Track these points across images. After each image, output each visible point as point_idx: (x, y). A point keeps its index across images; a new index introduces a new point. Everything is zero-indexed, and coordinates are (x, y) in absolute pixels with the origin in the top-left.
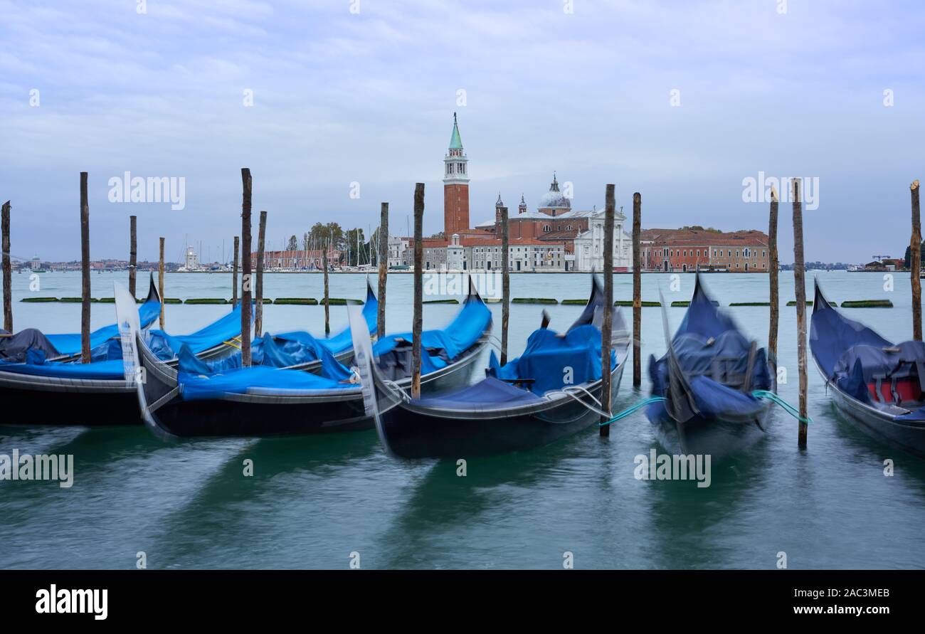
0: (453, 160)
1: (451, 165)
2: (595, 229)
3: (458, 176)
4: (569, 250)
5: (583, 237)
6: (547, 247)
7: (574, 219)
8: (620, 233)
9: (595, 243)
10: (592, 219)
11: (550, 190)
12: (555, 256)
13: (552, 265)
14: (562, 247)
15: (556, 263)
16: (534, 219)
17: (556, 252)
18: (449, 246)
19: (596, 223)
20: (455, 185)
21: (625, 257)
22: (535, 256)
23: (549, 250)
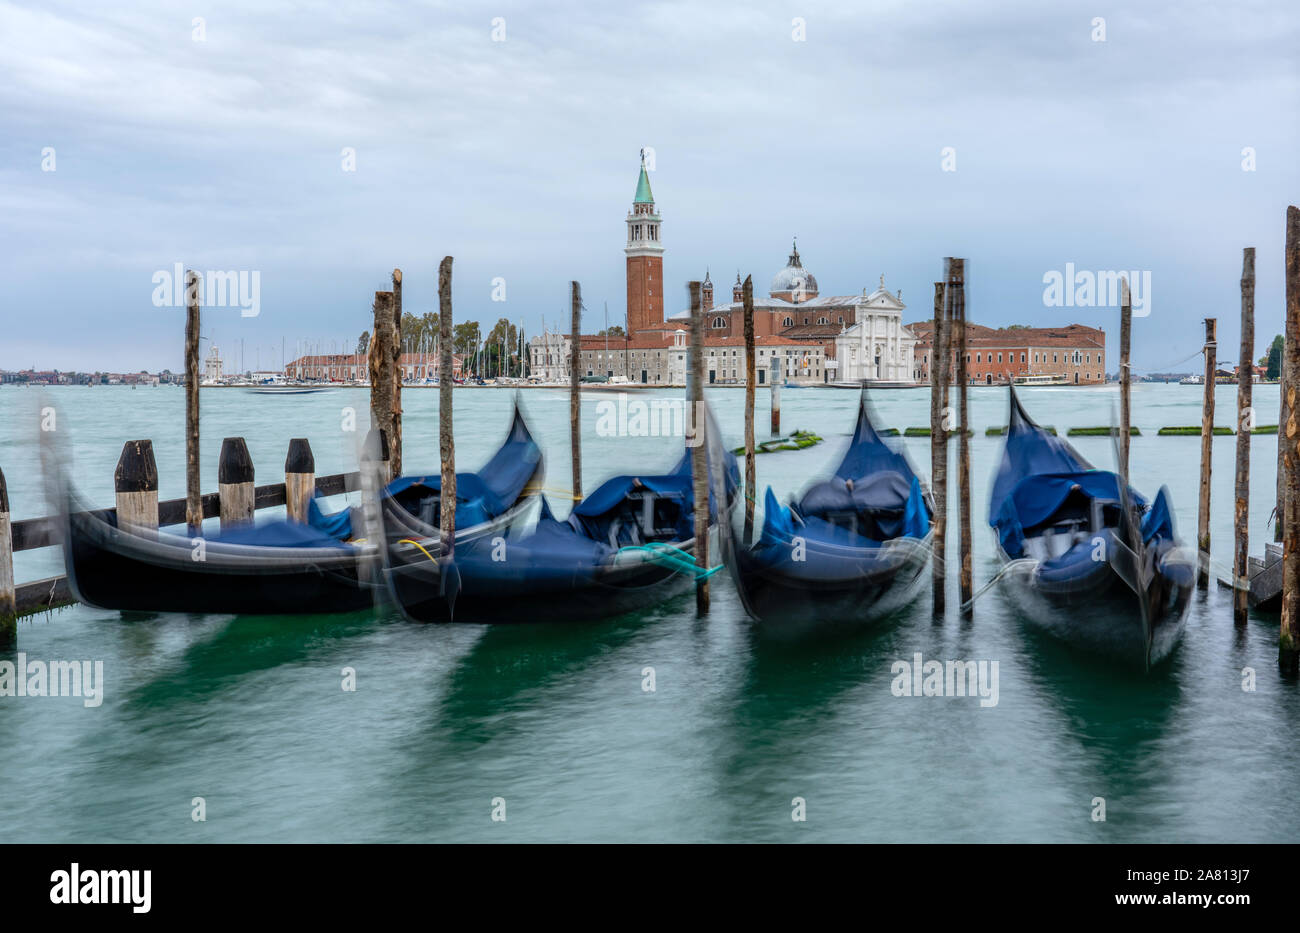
0: (640, 220)
1: (637, 227)
2: (865, 323)
3: (649, 244)
4: (830, 354)
5: (848, 335)
6: (801, 349)
7: (831, 308)
8: (896, 328)
9: (865, 343)
10: (861, 307)
11: (789, 265)
12: (813, 362)
13: (809, 375)
14: (822, 349)
15: (813, 373)
16: (771, 308)
17: (813, 356)
18: (671, 348)
19: (867, 313)
20: (644, 257)
21: (903, 363)
22: (787, 363)
23: (805, 353)
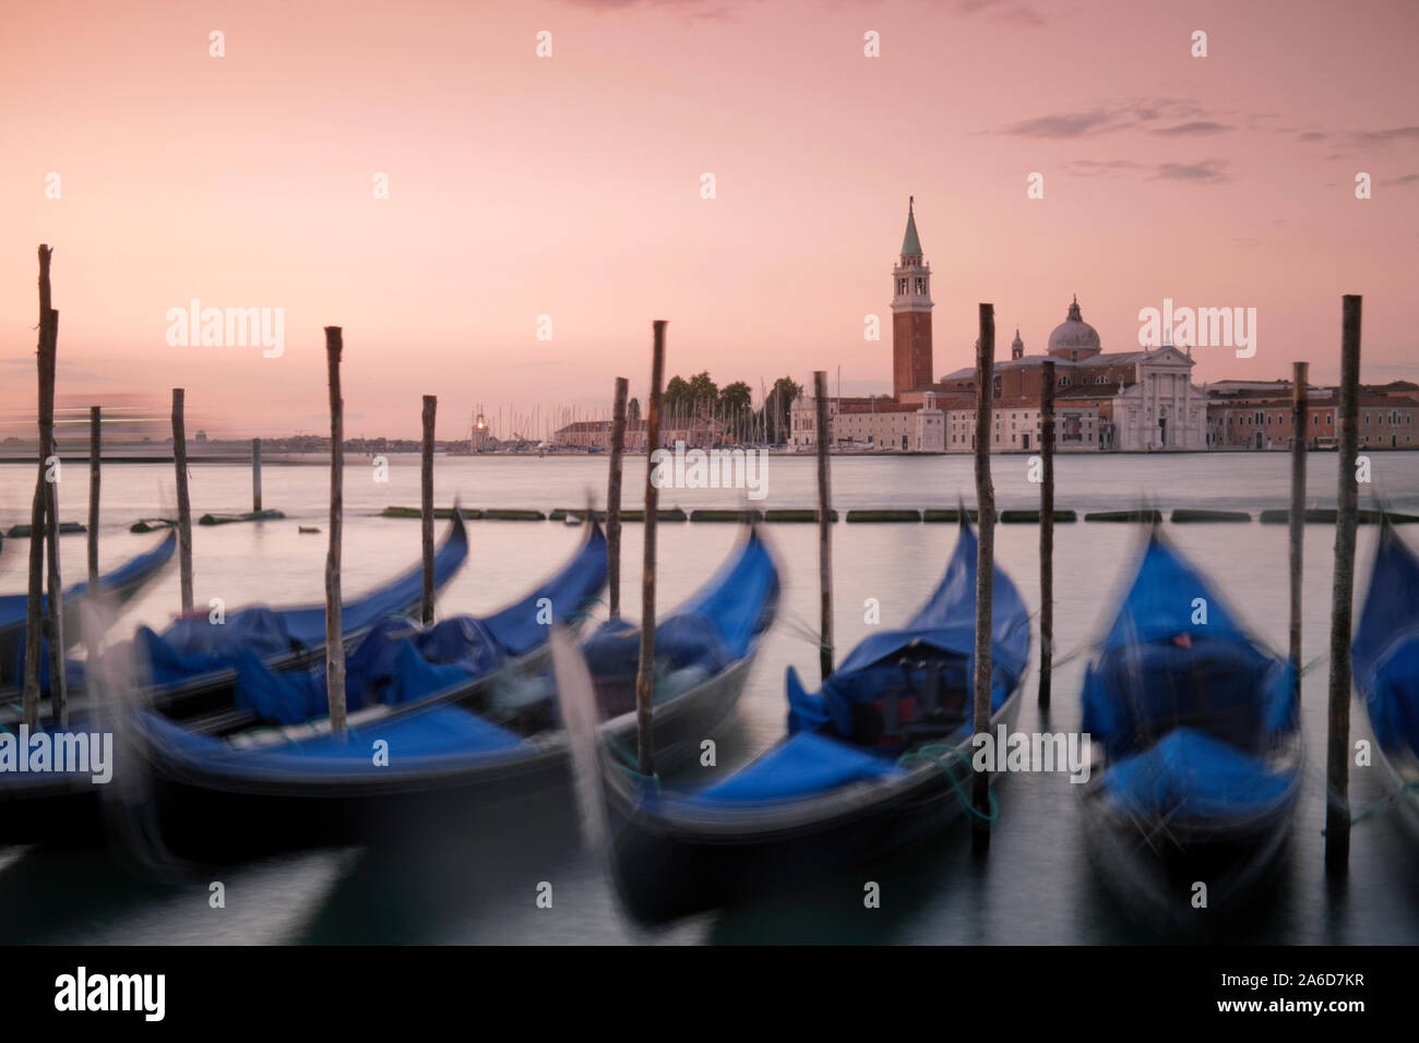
0: (907, 273)
1: (904, 280)
2: (1147, 382)
3: (915, 298)
4: (1105, 416)
5: (1127, 395)
8: (1185, 387)
10: (1142, 365)
12: (1085, 426)
13: (1080, 440)
14: (1095, 412)
17: (1085, 419)
18: (920, 411)
19: (1149, 371)
20: (912, 312)
21: (1193, 425)
